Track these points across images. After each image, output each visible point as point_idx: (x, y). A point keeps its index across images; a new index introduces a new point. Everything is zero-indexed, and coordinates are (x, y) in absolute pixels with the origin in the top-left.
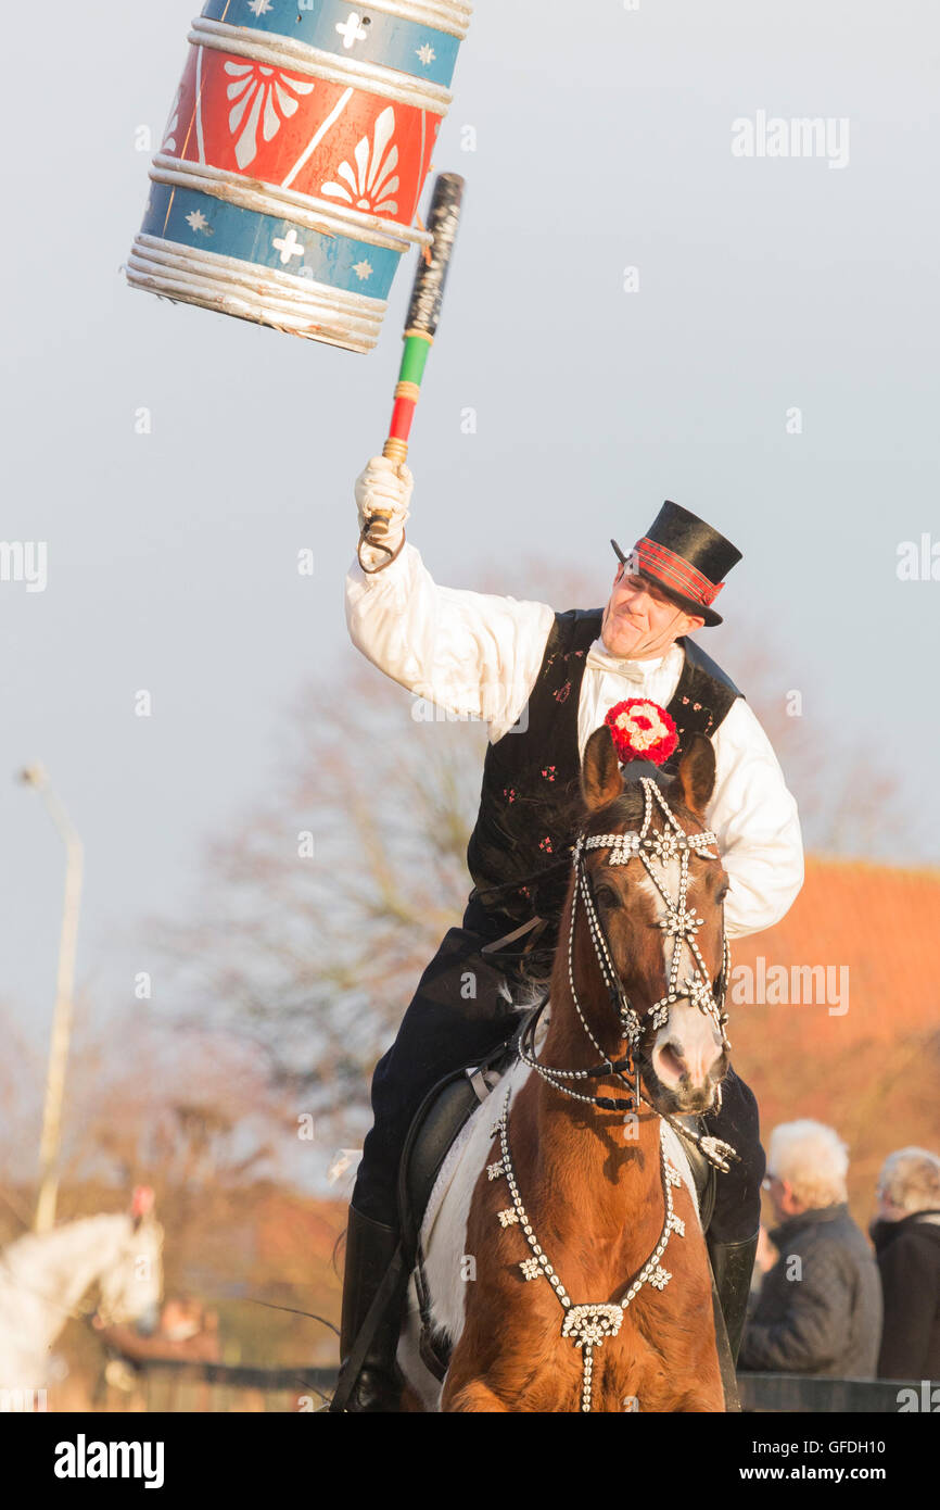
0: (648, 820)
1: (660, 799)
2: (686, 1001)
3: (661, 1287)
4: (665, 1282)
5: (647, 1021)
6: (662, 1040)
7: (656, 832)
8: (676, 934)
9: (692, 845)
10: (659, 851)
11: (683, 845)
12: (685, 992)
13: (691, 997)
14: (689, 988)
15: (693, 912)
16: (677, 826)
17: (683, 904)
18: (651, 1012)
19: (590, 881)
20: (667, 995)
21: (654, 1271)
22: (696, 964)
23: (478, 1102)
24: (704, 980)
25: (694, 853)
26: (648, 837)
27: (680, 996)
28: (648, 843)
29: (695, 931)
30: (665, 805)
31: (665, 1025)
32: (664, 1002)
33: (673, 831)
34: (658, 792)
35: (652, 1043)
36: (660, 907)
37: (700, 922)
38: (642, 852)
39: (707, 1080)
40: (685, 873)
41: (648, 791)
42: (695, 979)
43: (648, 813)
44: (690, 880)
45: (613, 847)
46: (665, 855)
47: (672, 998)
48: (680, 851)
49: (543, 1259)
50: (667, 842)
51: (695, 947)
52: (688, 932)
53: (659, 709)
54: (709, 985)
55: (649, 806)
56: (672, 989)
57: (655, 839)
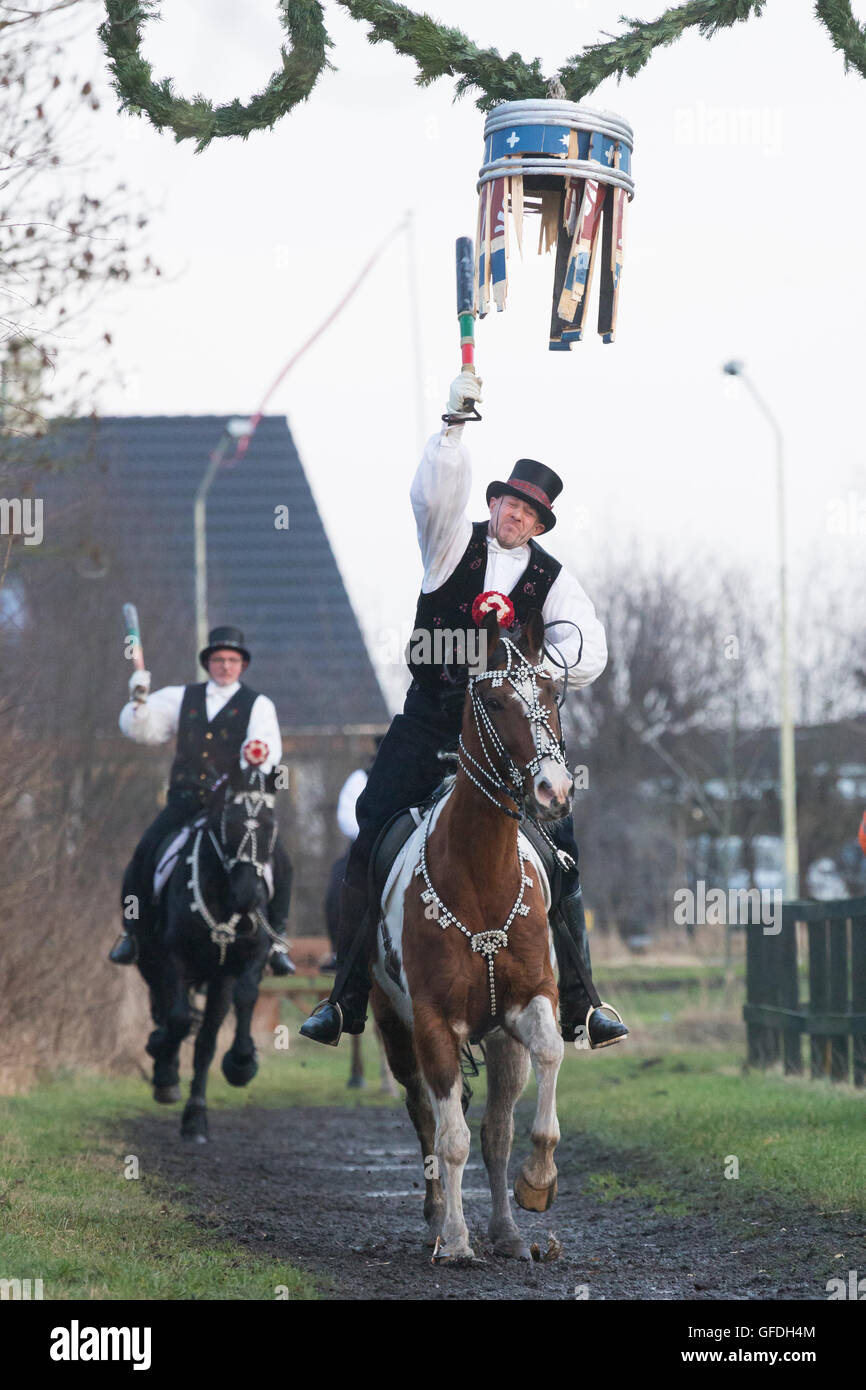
0: (510, 660)
1: (514, 648)
2: (548, 758)
3: (525, 914)
4: (527, 911)
5: (526, 773)
6: (537, 781)
7: (516, 666)
8: (537, 720)
9: (536, 671)
10: (519, 676)
11: (532, 672)
12: (547, 752)
13: (550, 754)
14: (549, 749)
15: (544, 707)
16: (527, 662)
17: (538, 703)
18: (528, 767)
19: (482, 699)
20: (536, 755)
21: (520, 907)
22: (550, 735)
23: (415, 827)
24: (555, 744)
25: (538, 676)
26: (511, 670)
27: (544, 755)
28: (513, 673)
29: (547, 717)
30: (517, 651)
31: (538, 773)
32: (535, 760)
33: (526, 665)
34: (512, 644)
35: (532, 784)
36: (525, 708)
37: (549, 712)
38: (509, 679)
39: (567, 799)
40: (535, 687)
41: (507, 644)
42: (551, 744)
43: (510, 656)
44: (538, 690)
45: (493, 678)
46: (523, 679)
47: (540, 757)
48: (530, 676)
49: (449, 915)
50: (523, 671)
51: (548, 726)
52: (543, 718)
53: (503, 597)
54: (558, 746)
55: (509, 652)
56: (539, 752)
57: (516, 670)
